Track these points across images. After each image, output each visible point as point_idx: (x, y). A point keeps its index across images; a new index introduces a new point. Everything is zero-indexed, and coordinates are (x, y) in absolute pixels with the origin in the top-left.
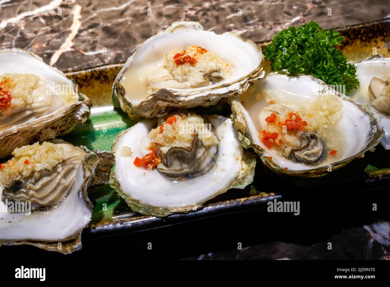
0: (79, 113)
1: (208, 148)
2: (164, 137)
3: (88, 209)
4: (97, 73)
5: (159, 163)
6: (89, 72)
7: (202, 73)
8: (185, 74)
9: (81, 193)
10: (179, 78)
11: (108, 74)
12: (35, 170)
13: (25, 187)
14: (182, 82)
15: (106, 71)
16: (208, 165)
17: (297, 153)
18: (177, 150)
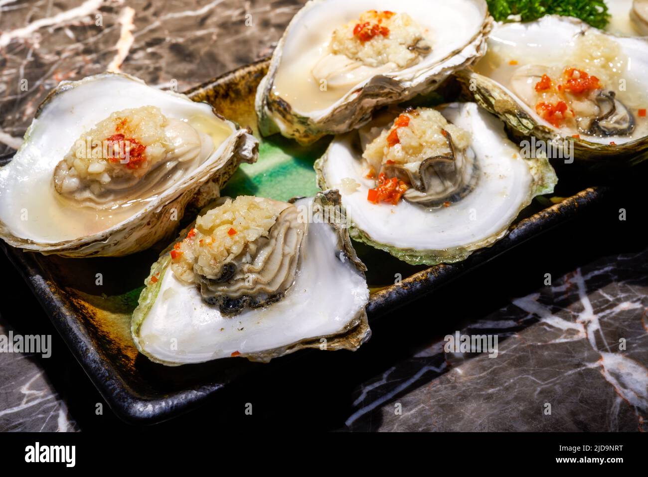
0: (245, 147)
1: (464, 151)
2: (403, 148)
3: (360, 276)
4: (222, 88)
5: (405, 191)
6: (210, 90)
7: (404, 46)
8: (379, 53)
9: (341, 254)
10: (371, 60)
11: (240, 87)
12: (248, 242)
13: (242, 272)
14: (377, 66)
15: (236, 81)
16: (472, 177)
17: (603, 123)
18: (433, 162)
